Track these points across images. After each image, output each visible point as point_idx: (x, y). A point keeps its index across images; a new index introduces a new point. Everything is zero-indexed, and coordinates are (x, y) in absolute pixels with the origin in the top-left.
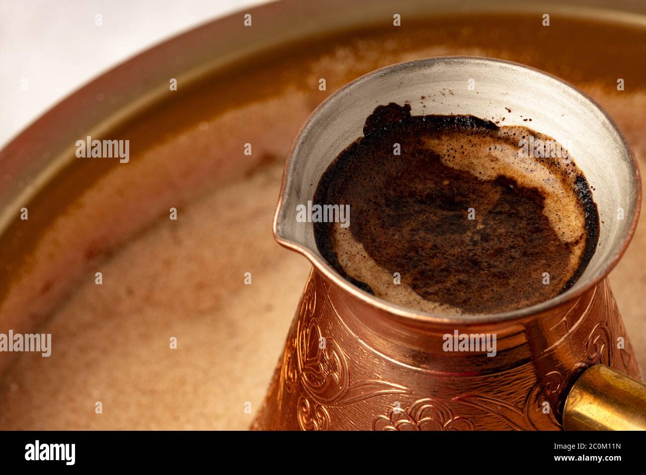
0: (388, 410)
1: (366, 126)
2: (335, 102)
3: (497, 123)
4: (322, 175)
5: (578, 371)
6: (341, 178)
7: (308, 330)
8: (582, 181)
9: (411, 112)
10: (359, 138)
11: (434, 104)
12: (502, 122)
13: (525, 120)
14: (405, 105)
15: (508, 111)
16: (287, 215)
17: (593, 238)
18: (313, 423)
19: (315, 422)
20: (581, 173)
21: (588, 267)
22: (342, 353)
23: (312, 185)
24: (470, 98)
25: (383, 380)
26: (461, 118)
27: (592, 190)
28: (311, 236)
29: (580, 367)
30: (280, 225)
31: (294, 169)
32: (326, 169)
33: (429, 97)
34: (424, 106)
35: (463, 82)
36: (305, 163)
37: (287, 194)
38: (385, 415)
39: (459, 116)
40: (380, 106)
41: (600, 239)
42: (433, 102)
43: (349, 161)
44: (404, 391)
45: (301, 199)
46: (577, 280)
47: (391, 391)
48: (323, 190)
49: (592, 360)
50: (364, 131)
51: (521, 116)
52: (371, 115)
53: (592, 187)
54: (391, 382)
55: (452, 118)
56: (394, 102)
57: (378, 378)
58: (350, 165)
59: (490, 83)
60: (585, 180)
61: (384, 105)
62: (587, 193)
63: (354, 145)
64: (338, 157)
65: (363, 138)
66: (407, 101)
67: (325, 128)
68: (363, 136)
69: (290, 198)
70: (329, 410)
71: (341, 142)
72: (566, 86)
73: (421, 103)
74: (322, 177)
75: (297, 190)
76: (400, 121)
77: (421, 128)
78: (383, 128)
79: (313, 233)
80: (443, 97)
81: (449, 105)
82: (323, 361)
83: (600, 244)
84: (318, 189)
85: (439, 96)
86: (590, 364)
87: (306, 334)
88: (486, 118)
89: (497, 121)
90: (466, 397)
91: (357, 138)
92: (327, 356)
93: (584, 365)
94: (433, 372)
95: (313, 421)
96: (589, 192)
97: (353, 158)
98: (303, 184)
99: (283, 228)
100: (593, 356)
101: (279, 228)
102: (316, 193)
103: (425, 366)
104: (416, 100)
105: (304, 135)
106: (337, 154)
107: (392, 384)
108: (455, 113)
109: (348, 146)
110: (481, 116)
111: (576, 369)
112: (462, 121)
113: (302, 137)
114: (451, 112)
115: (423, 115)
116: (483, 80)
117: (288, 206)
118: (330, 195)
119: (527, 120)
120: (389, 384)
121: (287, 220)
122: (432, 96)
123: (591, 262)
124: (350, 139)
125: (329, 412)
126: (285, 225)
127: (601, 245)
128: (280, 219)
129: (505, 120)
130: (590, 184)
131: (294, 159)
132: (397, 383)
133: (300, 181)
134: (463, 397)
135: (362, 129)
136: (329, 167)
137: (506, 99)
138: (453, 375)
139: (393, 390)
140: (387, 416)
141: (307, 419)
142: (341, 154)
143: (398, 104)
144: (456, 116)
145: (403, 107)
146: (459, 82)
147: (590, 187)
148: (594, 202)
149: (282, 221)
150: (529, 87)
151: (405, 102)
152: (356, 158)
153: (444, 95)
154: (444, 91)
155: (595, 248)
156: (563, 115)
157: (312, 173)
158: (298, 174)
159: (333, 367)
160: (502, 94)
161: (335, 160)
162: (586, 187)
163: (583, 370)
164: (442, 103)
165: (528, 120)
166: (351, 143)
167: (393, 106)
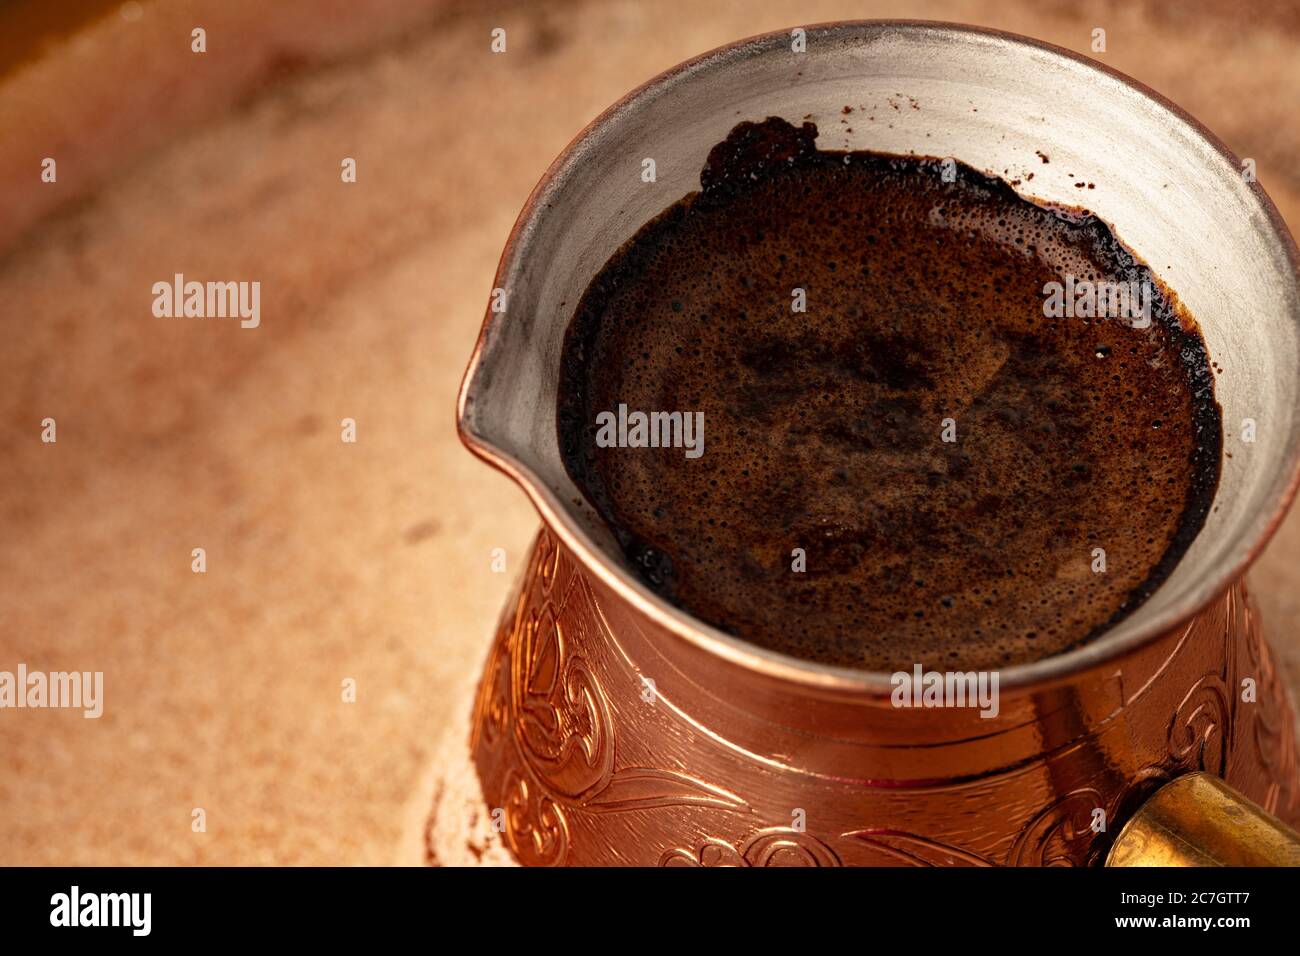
0: (695, 840)
1: (709, 169)
2: (636, 112)
3: (1015, 183)
4: (591, 279)
5: (1143, 787)
6: (637, 288)
7: (537, 624)
8: (1196, 346)
9: (817, 140)
10: (689, 195)
11: (873, 127)
12: (1027, 182)
13: (1078, 185)
14: (805, 124)
15: (1041, 159)
16: (495, 379)
17: (1203, 490)
18: (532, 836)
19: (536, 835)
20: (1195, 328)
21: (1182, 564)
22: (603, 695)
23: (563, 304)
24: (958, 120)
25: (688, 773)
26: (932, 164)
27: (1214, 370)
28: (549, 429)
29: (1150, 779)
30: (474, 403)
31: (523, 269)
32: (603, 264)
33: (863, 109)
34: (849, 130)
35: (944, 82)
36: (551, 253)
37: (499, 330)
38: (688, 849)
39: (928, 158)
40: (744, 123)
41: (1218, 497)
42: (871, 122)
43: (661, 248)
44: (733, 805)
45: (533, 340)
46: (1153, 592)
47: (705, 799)
48: (591, 314)
49: (1180, 761)
50: (702, 179)
51: (1072, 176)
52: (722, 144)
53: (1215, 365)
54: (706, 782)
55: (913, 161)
56: (779, 115)
57: (678, 768)
58: (662, 258)
59: (1005, 91)
60: (1203, 345)
61: (755, 122)
62: (1204, 377)
63: (676, 212)
64: (635, 238)
65: (699, 194)
66: (809, 116)
67: (608, 171)
68: (701, 189)
69: (505, 340)
70: (569, 816)
71: (645, 203)
72: (1177, 120)
73: (843, 122)
74: (593, 285)
75: (524, 320)
76: (791, 159)
77: (837, 180)
78: (749, 176)
79: (554, 422)
80: (896, 112)
81: (907, 132)
82: (563, 706)
83: (1216, 509)
84: (578, 311)
85: (886, 109)
86: (1175, 770)
87: (533, 629)
88: (990, 169)
89: (1016, 180)
90: (874, 833)
91: (684, 194)
92: (571, 696)
93: (1158, 772)
94: (801, 771)
95: (532, 831)
96: (1209, 374)
97: (671, 242)
98: (542, 302)
99: (481, 411)
100: (1184, 752)
101: (472, 409)
102: (573, 323)
103: (784, 757)
104: (830, 114)
105: (555, 188)
106: (634, 229)
107: (709, 786)
108: (920, 152)
109: (661, 211)
110: (979, 165)
111: (1139, 784)
112: (933, 172)
113: (548, 191)
114: (911, 149)
115: (846, 149)
116: (991, 83)
117: (499, 357)
118: (606, 326)
119: (1083, 185)
120: (701, 783)
121: (491, 390)
122: (868, 108)
123: (1191, 553)
124: (668, 195)
125: (567, 819)
126: (485, 403)
127: (1218, 512)
128: (476, 388)
129: (1034, 178)
130: (1213, 358)
131: (525, 245)
132: (719, 784)
133: (534, 296)
134: (868, 833)
135: (699, 173)
136: (609, 262)
137: (1039, 131)
138: (846, 784)
139: (710, 799)
140: (693, 852)
141: (520, 821)
142: (642, 230)
143: (787, 120)
144: (923, 159)
145: (799, 130)
146: (934, 81)
147: (1211, 362)
148: (1217, 401)
149: (480, 394)
150: (1093, 111)
151: (805, 118)
152: (679, 242)
153: (896, 107)
154: (898, 98)
155: (1204, 516)
156: (1165, 186)
157: (569, 276)
158: (530, 280)
159: (581, 721)
160: (1032, 118)
161: (626, 245)
162: (1202, 361)
163: (1156, 783)
164: (891, 127)
165: (1087, 185)
166: (668, 206)
167: (776, 123)
